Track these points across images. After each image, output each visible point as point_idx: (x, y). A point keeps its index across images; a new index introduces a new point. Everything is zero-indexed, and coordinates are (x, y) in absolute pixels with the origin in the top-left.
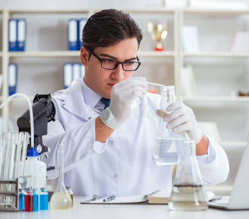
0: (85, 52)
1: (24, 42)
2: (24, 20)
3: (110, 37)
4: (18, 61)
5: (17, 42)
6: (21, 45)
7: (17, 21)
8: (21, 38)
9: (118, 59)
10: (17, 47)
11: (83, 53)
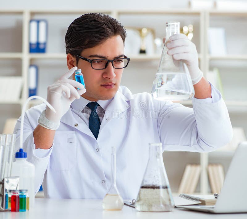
0: (72, 59)
1: (45, 44)
2: (46, 21)
3: (96, 37)
4: (38, 63)
5: (38, 44)
6: (41, 47)
7: (38, 22)
8: (42, 40)
9: (107, 58)
10: (37, 48)
11: (70, 60)
